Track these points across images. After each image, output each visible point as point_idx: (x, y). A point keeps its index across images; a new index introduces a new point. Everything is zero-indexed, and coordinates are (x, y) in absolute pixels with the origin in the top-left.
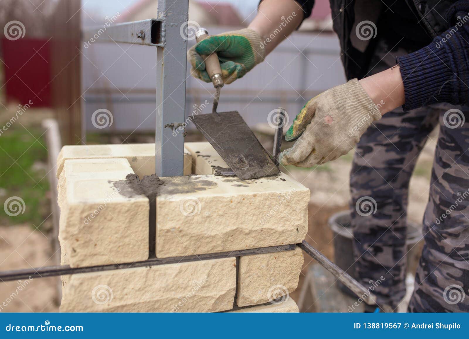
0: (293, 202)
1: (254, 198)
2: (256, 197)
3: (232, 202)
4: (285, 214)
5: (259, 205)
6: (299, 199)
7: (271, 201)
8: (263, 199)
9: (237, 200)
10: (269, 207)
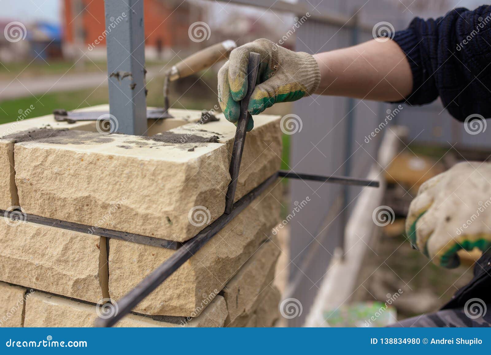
0: (160, 177)
1: (109, 160)
2: (113, 160)
3: (82, 160)
4: (149, 192)
5: (114, 171)
6: (169, 174)
7: (131, 169)
8: (120, 164)
9: (88, 159)
10: (129, 177)
